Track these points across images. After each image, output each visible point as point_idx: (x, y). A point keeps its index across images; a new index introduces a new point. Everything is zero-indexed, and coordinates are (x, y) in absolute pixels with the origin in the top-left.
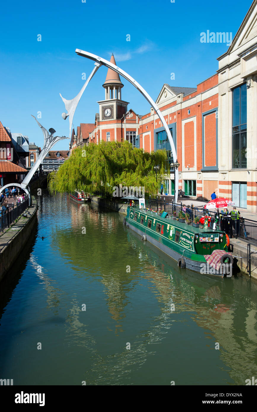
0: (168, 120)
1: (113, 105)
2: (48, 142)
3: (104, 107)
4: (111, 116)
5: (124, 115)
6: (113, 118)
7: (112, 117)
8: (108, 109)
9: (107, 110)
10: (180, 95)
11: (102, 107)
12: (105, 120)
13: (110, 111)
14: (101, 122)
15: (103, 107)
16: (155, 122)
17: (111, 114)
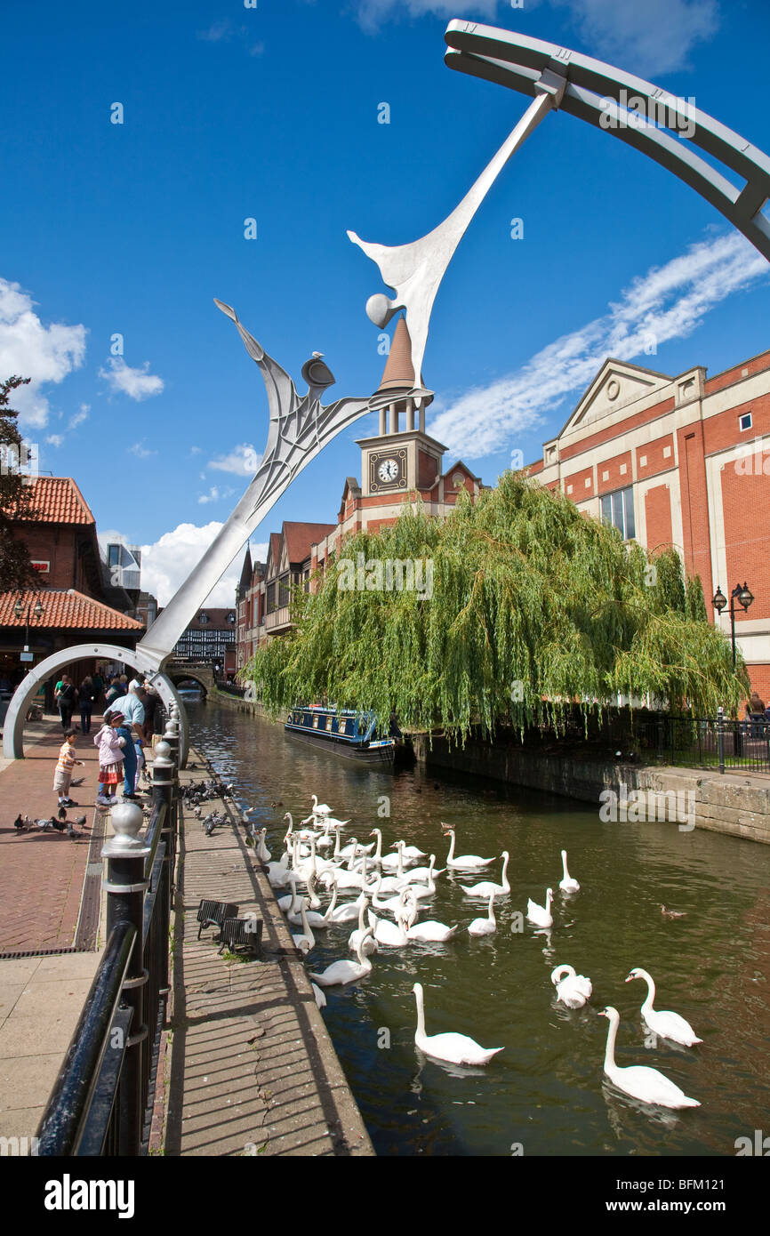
0: (629, 469)
1: (406, 449)
2: (292, 436)
3: (376, 454)
4: (400, 480)
5: (441, 477)
6: (406, 487)
7: (403, 483)
8: (391, 462)
9: (386, 463)
10: (696, 374)
11: (371, 455)
12: (380, 493)
13: (396, 467)
14: (364, 498)
15: (372, 457)
16: (567, 485)
17: (400, 474)
